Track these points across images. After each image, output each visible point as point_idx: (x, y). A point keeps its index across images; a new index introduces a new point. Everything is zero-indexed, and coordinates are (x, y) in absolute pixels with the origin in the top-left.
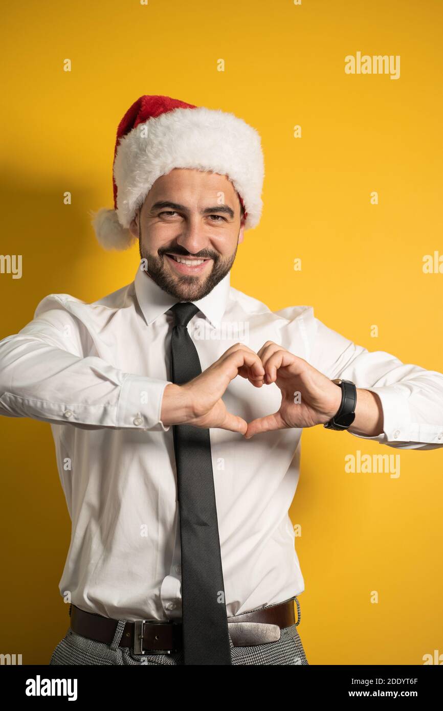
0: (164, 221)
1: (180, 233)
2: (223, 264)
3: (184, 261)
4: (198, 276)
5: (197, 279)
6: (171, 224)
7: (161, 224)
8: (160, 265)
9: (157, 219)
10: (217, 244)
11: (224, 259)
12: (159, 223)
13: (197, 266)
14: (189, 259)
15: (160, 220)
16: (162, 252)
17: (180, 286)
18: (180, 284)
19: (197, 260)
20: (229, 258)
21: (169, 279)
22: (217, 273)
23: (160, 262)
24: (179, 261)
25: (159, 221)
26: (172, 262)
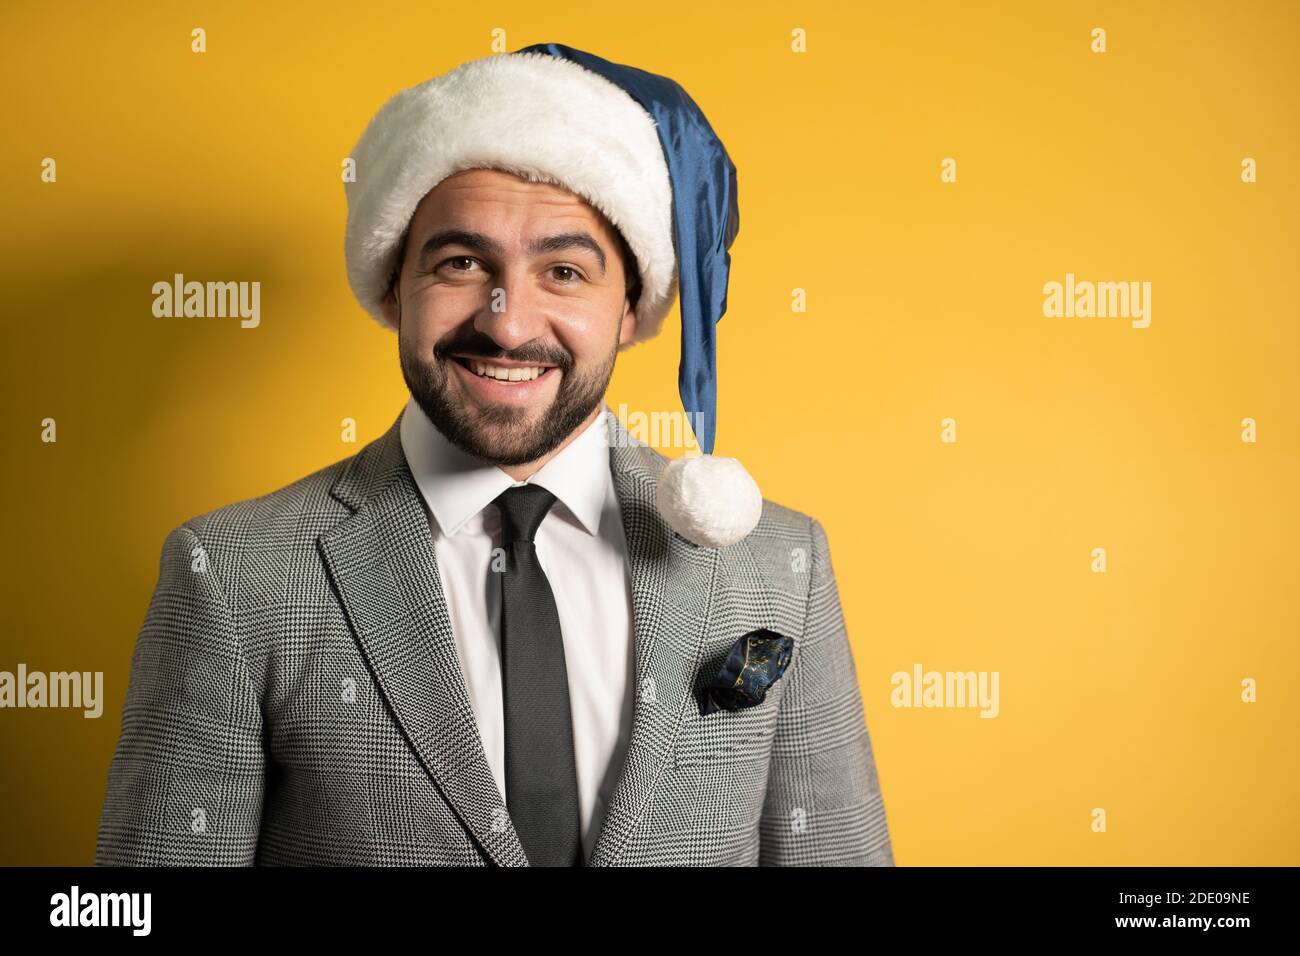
0: (446, 281)
1: (480, 306)
2: (581, 381)
3: (491, 372)
4: (525, 405)
5: (522, 412)
6: (461, 289)
7: (440, 288)
8: (439, 381)
9: (431, 279)
10: (567, 333)
11: (584, 369)
12: (437, 286)
13: (522, 383)
14: (501, 366)
15: (437, 280)
16: (444, 351)
17: (482, 429)
18: (481, 425)
19: (522, 367)
20: (597, 368)
21: (458, 413)
22: (567, 403)
23: (439, 374)
24: (481, 371)
25: (436, 283)
26: (466, 375)
